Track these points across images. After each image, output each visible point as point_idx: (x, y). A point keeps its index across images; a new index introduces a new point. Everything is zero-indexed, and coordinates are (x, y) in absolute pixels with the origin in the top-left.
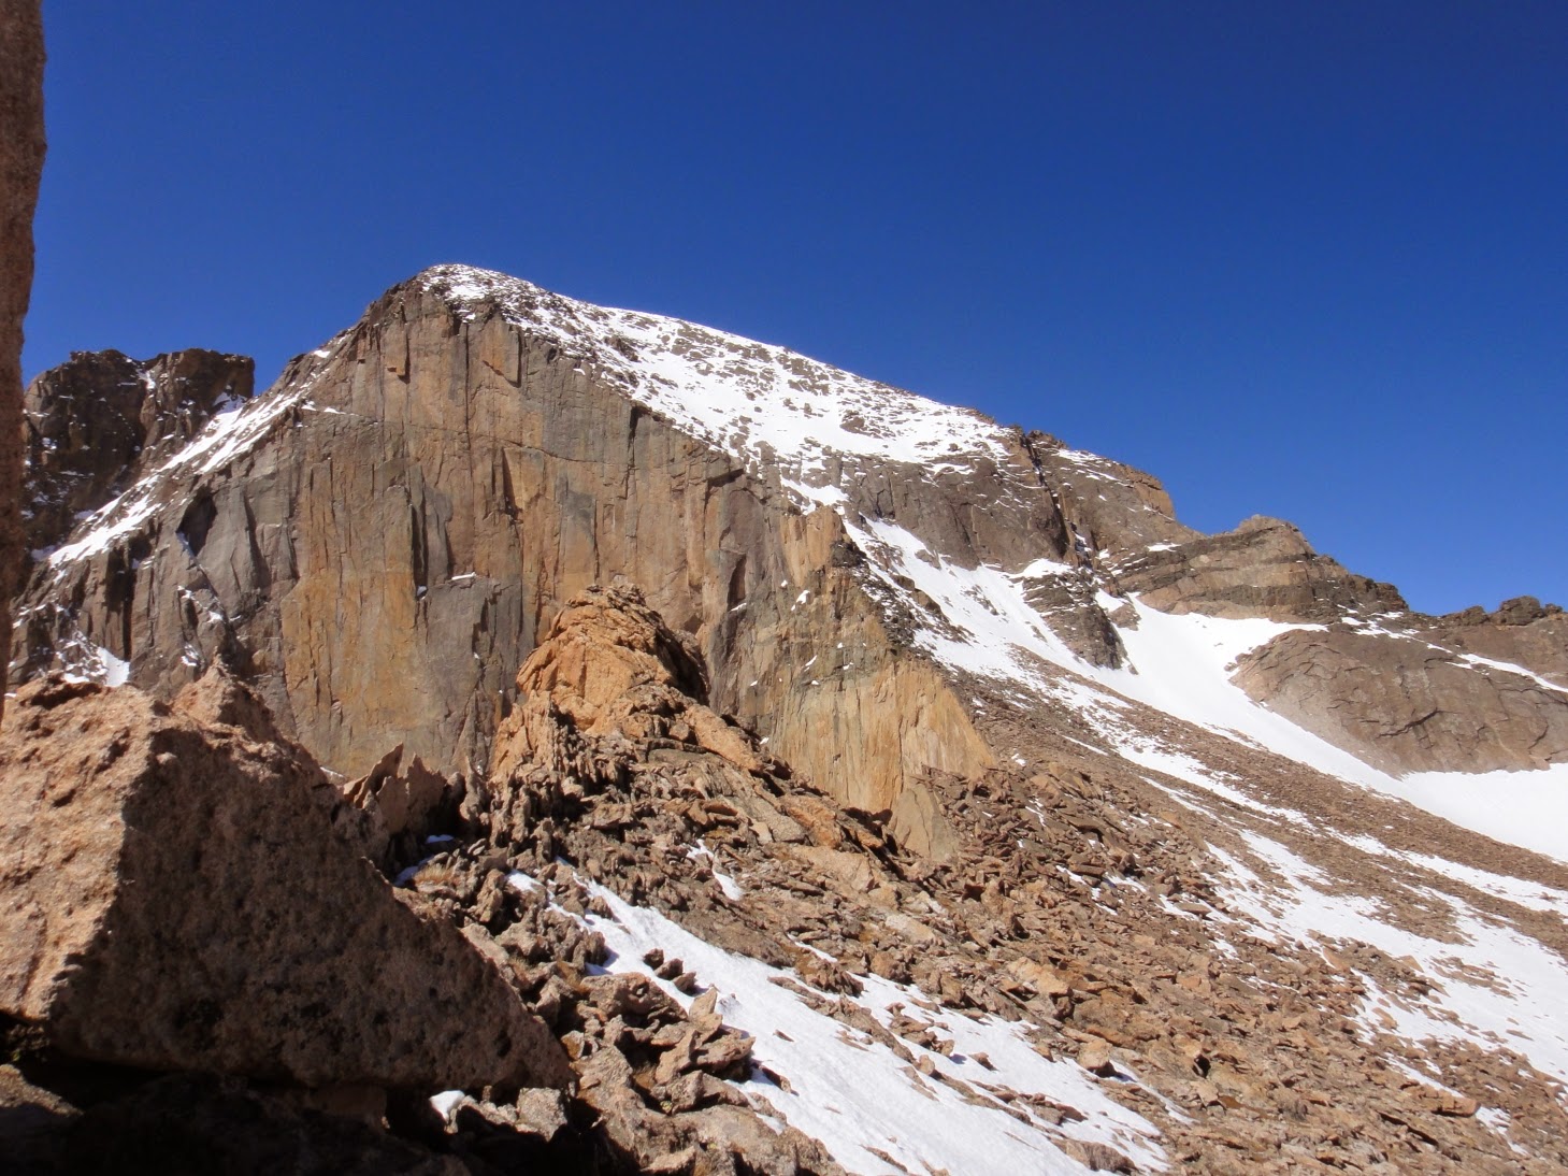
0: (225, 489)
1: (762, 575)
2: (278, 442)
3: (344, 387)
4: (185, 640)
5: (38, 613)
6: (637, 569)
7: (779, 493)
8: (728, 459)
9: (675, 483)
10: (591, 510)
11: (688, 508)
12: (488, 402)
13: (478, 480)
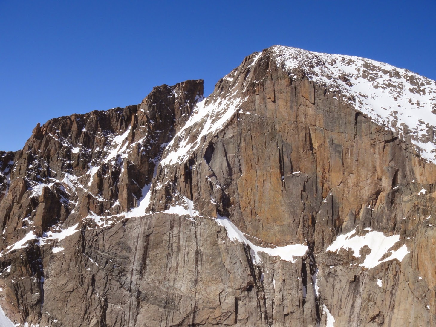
0: (217, 142)
1: (404, 176)
2: (233, 125)
3: (253, 104)
4: (211, 194)
5: (166, 185)
6: (358, 172)
7: (411, 147)
8: (392, 133)
9: (372, 142)
10: (341, 150)
11: (377, 151)
12: (303, 110)
13: (301, 139)
